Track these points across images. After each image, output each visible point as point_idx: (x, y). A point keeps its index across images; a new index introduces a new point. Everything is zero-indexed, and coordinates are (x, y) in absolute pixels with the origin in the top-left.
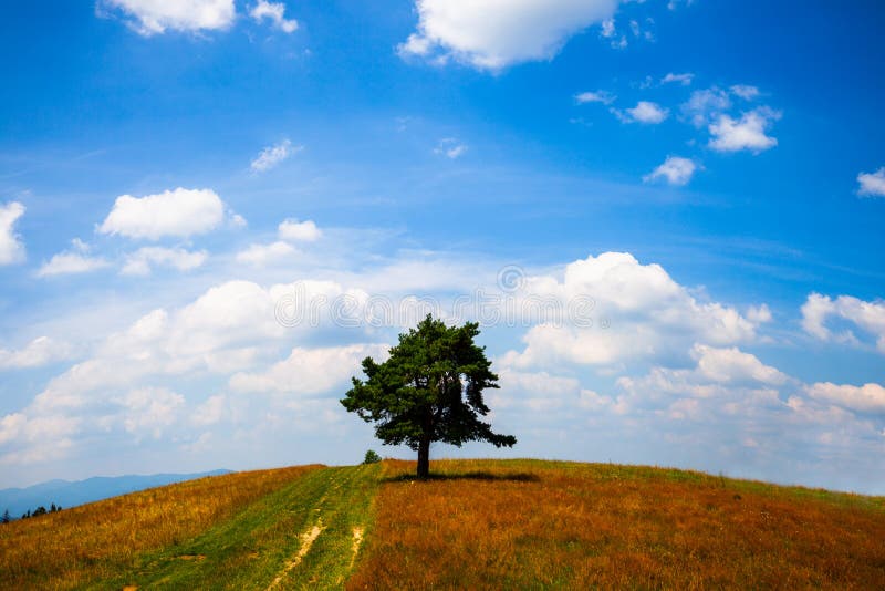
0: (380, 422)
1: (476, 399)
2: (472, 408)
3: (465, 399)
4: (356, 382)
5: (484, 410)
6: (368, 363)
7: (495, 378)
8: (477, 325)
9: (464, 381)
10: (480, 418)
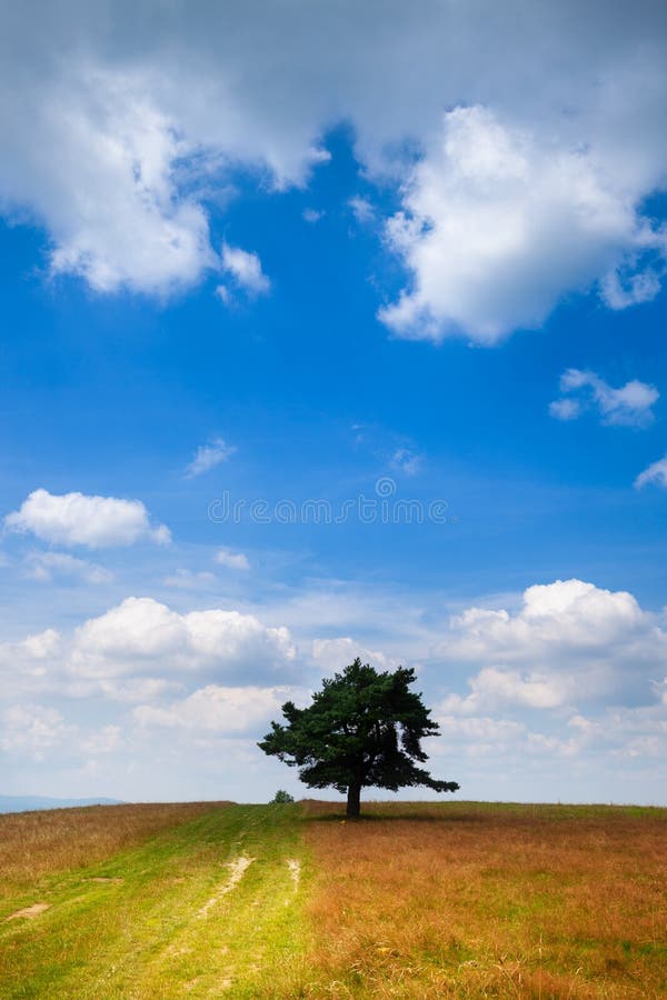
0: (305, 767)
1: (414, 748)
2: (408, 756)
3: (400, 747)
4: (275, 726)
5: (423, 757)
6: (289, 708)
7: (436, 726)
8: (412, 671)
9: (400, 730)
10: (418, 765)
